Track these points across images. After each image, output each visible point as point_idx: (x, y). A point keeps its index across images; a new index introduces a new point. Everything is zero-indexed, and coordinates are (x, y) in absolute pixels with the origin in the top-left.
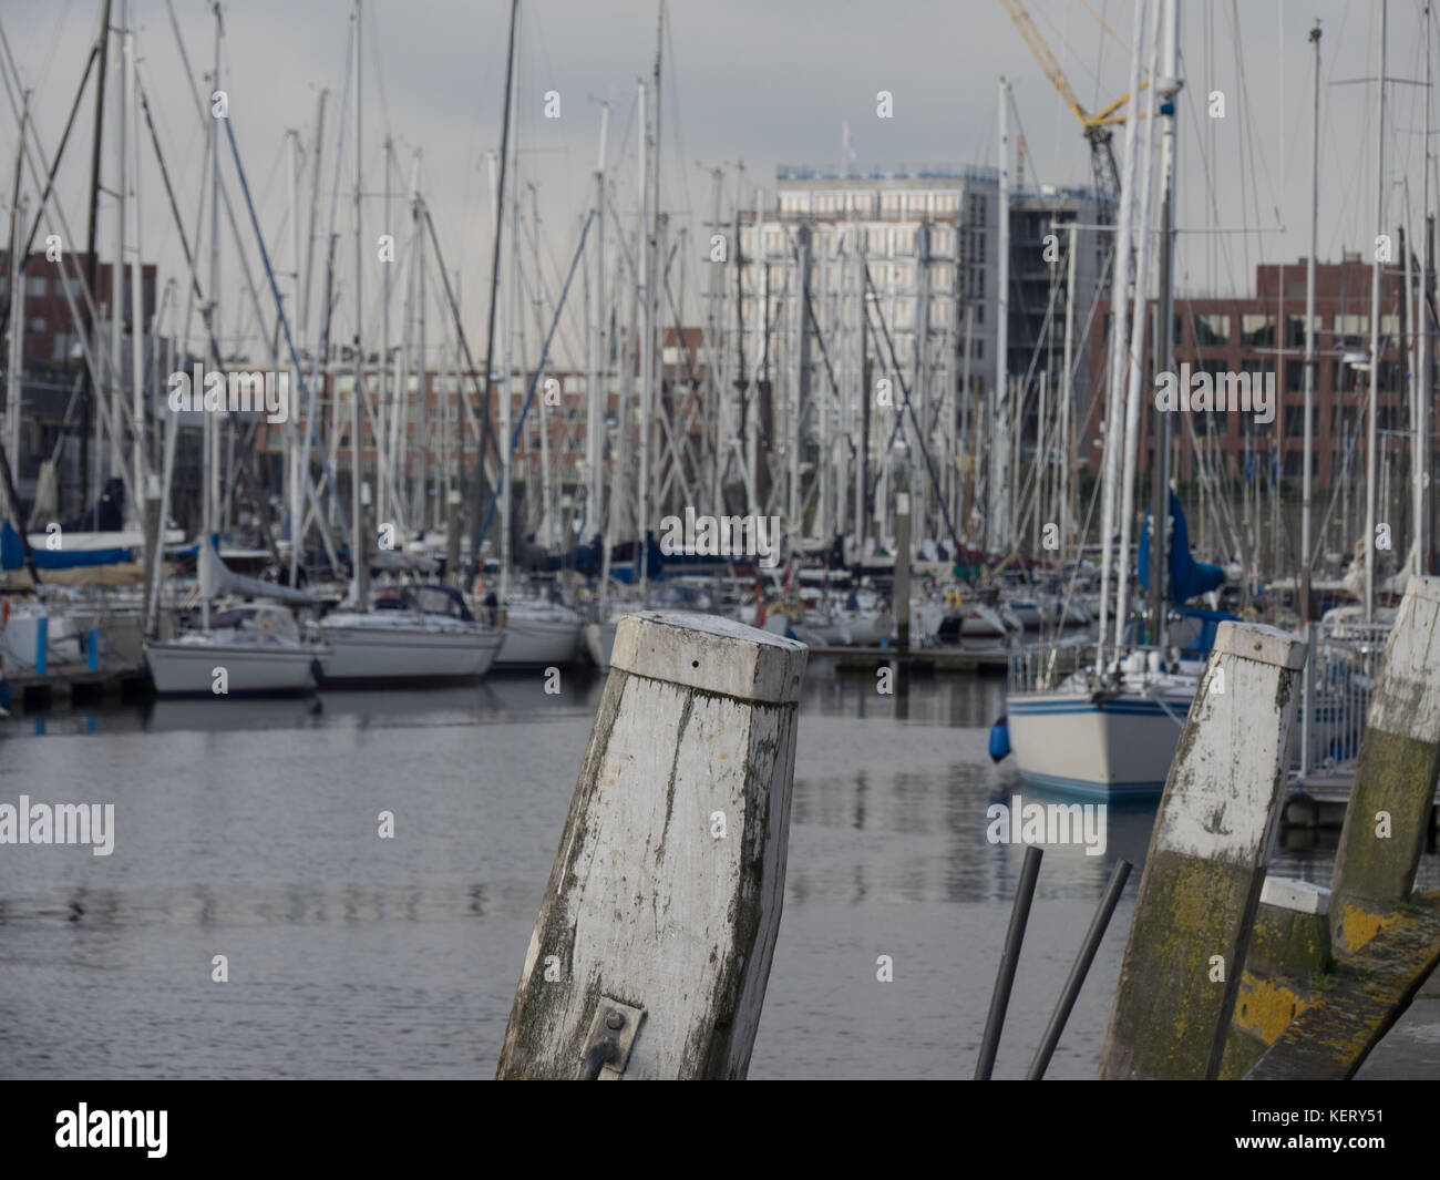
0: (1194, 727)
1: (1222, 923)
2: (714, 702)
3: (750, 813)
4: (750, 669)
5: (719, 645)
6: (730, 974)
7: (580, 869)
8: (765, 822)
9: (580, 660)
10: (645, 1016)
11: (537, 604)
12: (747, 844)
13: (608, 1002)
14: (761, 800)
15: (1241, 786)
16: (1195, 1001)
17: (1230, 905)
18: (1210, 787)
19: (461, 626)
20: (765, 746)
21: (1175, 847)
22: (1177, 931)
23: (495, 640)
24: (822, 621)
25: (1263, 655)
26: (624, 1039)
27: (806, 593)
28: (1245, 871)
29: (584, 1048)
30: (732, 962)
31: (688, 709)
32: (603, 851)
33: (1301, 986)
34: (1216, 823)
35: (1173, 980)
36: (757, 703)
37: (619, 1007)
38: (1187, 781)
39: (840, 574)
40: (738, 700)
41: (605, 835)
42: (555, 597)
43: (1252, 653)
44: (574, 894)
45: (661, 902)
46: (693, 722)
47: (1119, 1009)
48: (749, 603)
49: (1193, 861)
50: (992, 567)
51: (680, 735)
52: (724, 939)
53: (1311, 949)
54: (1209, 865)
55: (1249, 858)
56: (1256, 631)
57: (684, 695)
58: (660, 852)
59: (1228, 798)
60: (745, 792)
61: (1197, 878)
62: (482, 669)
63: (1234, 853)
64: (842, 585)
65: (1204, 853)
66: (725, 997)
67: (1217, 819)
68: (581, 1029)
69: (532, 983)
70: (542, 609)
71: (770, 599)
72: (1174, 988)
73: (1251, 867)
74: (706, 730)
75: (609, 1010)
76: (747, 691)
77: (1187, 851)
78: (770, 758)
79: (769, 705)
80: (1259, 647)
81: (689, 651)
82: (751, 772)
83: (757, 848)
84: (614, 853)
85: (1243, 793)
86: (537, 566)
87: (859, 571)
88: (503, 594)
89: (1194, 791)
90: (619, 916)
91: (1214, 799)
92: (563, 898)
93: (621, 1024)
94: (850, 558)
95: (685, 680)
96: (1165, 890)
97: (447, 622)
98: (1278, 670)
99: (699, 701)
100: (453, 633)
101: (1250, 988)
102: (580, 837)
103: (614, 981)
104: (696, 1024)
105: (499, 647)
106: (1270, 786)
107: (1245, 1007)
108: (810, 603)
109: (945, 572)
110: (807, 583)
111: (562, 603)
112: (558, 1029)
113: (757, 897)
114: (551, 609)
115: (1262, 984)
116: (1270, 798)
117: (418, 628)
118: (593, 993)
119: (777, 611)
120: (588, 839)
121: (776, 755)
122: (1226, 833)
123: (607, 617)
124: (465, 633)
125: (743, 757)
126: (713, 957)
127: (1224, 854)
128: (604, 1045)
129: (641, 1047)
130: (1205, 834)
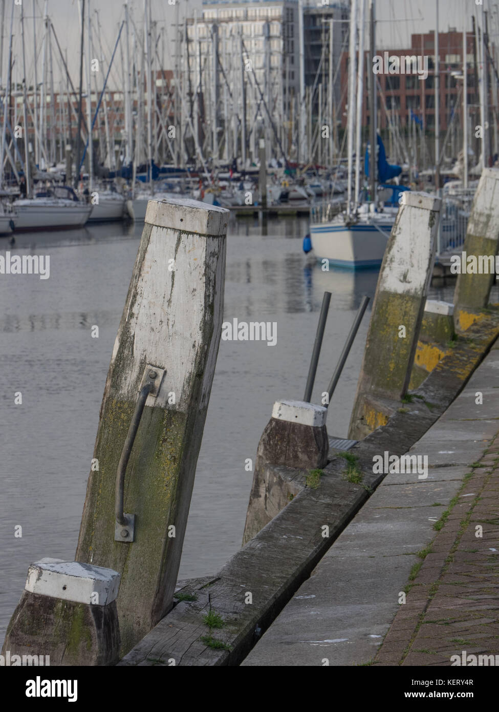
0: (394, 238)
1: (408, 321)
2: (190, 236)
3: (208, 283)
4: (205, 221)
5: (191, 212)
6: (201, 353)
7: (135, 310)
8: (214, 287)
9: (125, 216)
10: (165, 372)
11: (106, 193)
12: (207, 297)
13: (149, 367)
14: (212, 278)
15: (415, 262)
16: (398, 355)
17: (412, 313)
18: (401, 263)
19: (74, 203)
20: (213, 254)
21: (387, 289)
22: (389, 325)
23: (89, 209)
24: (229, 195)
25: (422, 205)
26: (157, 383)
27: (222, 184)
28: (418, 299)
29: (140, 387)
30: (202, 348)
31: (179, 239)
32: (145, 302)
33: (442, 346)
34: (404, 278)
35: (388, 346)
36: (209, 236)
37: (154, 369)
38: (391, 261)
39: (236, 175)
40: (200, 235)
41: (145, 295)
42: (113, 189)
43: (416, 204)
44: (133, 321)
45: (171, 323)
46: (181, 245)
47: (366, 359)
48: (197, 189)
49: (395, 295)
50: (301, 169)
51: (176, 251)
52: (198, 338)
53: (446, 330)
54: (402, 296)
55: (419, 293)
56: (419, 195)
57: (177, 234)
58: (169, 301)
59: (409, 267)
60: (205, 274)
61: (397, 302)
62: (84, 222)
63: (413, 291)
64: (237, 180)
65: (400, 291)
66: (200, 363)
67: (405, 277)
68: (138, 379)
69: (116, 360)
70: (108, 195)
71: (206, 187)
72: (389, 349)
73: (420, 296)
74: (187, 248)
75: (150, 370)
76: (204, 230)
77: (393, 291)
78: (215, 259)
79: (214, 237)
80: (420, 202)
81: (179, 215)
82: (207, 266)
83: (211, 299)
84: (150, 303)
85: (416, 265)
86: (105, 177)
87: (244, 173)
88: (90, 188)
89: (394, 265)
90: (153, 330)
91: (404, 268)
92: (128, 323)
93: (156, 376)
94: (240, 168)
95: (178, 227)
96: (384, 308)
97: (67, 202)
98: (429, 212)
99: (184, 236)
100: (70, 207)
101: (420, 348)
102: (135, 296)
103: (151, 358)
104: (188, 375)
105: (90, 212)
106: (427, 262)
107: (419, 356)
108: (224, 188)
109: (281, 172)
110: (222, 179)
111: (116, 192)
112: (128, 379)
113: (212, 320)
114: (112, 195)
115: (425, 346)
116: (427, 266)
117: (55, 205)
118: (143, 363)
119: (209, 192)
120: (138, 297)
121: (218, 258)
122: (409, 282)
123: (135, 197)
124: (76, 206)
125: (204, 260)
126: (194, 346)
127: (408, 292)
128: (149, 385)
129: (164, 386)
130: (400, 283)
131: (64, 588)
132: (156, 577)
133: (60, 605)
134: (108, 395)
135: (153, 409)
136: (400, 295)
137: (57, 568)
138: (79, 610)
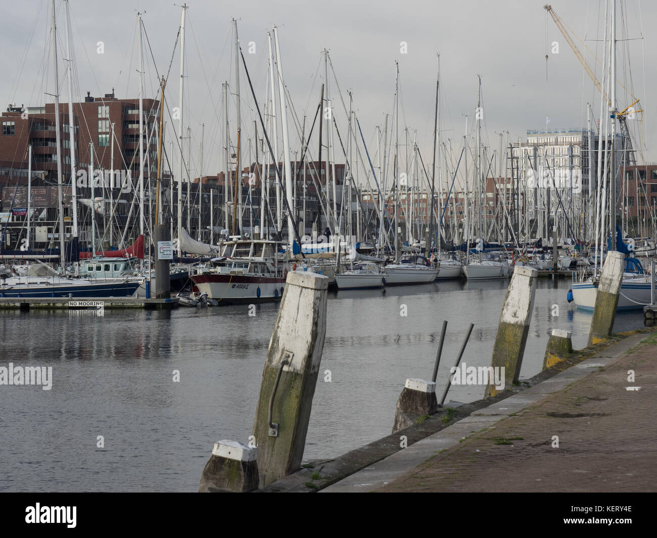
0: (509, 292)
1: (517, 339)
2: (307, 289)
3: (314, 312)
4: (314, 282)
5: (307, 278)
6: (311, 345)
7: (280, 325)
8: (318, 314)
9: (462, 276)
10: (294, 355)
11: (449, 260)
12: (314, 319)
13: (286, 352)
14: (317, 309)
15: (521, 305)
17: (518, 335)
18: (513, 306)
19: (426, 268)
20: (317, 298)
21: (505, 321)
22: (506, 341)
23: (436, 272)
24: (534, 263)
25: (526, 274)
26: (289, 360)
27: (529, 255)
28: (522, 327)
29: (281, 362)
30: (311, 343)
31: (301, 291)
32: (285, 321)
34: (515, 315)
35: (505, 353)
36: (315, 289)
37: (288, 353)
38: (508, 305)
39: (541, 249)
40: (311, 289)
41: (285, 317)
42: (454, 258)
43: (522, 273)
44: (279, 330)
45: (296, 331)
46: (302, 293)
47: (493, 361)
49: (509, 324)
50: (587, 246)
51: (300, 296)
52: (309, 339)
53: (566, 347)
54: (513, 325)
55: (523, 323)
56: (524, 268)
57: (301, 288)
58: (296, 321)
59: (517, 309)
60: (313, 308)
61: (511, 328)
62: (433, 280)
63: (520, 322)
64: (539, 252)
65: (512, 322)
66: (310, 350)
67: (515, 314)
68: (281, 357)
69: (271, 349)
70: (451, 262)
71: (518, 257)
72: (506, 355)
73: (524, 325)
74: (305, 295)
75: (286, 354)
76: (313, 287)
77: (508, 322)
78: (319, 301)
79: (318, 290)
80: (524, 272)
81: (301, 279)
82: (315, 304)
83: (316, 320)
84: (287, 321)
85: (521, 308)
86: (450, 248)
87: (546, 248)
88: (439, 258)
89: (509, 307)
90: (288, 334)
91: (514, 309)
92: (277, 331)
93: (289, 356)
94: (543, 245)
95: (301, 285)
96: (503, 331)
97: (422, 266)
98: (529, 277)
99: (304, 289)
100: (423, 270)
101: (550, 357)
102: (280, 318)
103: (287, 348)
104: (304, 356)
105: (438, 274)
106: (528, 305)
108: (530, 258)
109: (572, 247)
110: (531, 252)
111: (456, 260)
112: (276, 358)
113: (316, 330)
114: (453, 262)
115: (552, 356)
116: (528, 308)
117: (414, 269)
118: (283, 350)
119: (520, 261)
120: (281, 318)
121: (320, 300)
122: (517, 317)
123: (469, 263)
124: (428, 270)
125: (313, 300)
126: (307, 342)
127: (517, 323)
128: (285, 361)
129: (293, 361)
130: (512, 318)
131: (229, 453)
132: (288, 454)
133: (227, 461)
134: (266, 365)
135: (288, 372)
136: (512, 324)
137: (227, 444)
138: (235, 463)
